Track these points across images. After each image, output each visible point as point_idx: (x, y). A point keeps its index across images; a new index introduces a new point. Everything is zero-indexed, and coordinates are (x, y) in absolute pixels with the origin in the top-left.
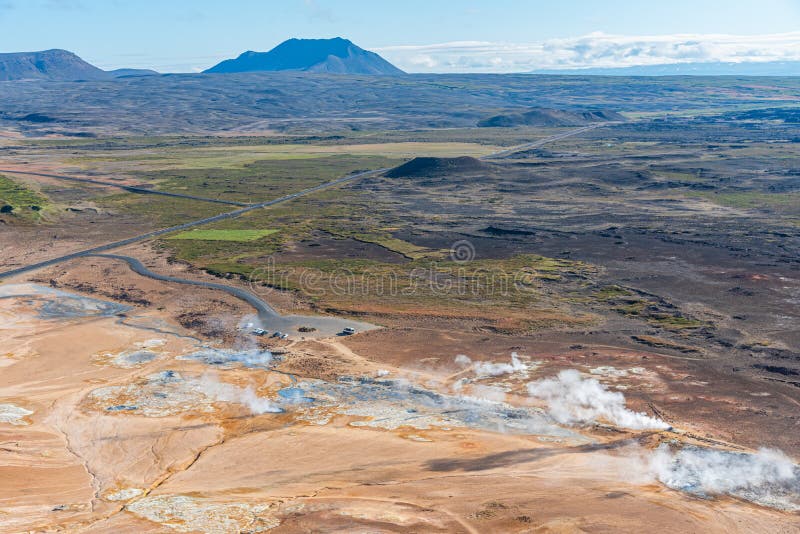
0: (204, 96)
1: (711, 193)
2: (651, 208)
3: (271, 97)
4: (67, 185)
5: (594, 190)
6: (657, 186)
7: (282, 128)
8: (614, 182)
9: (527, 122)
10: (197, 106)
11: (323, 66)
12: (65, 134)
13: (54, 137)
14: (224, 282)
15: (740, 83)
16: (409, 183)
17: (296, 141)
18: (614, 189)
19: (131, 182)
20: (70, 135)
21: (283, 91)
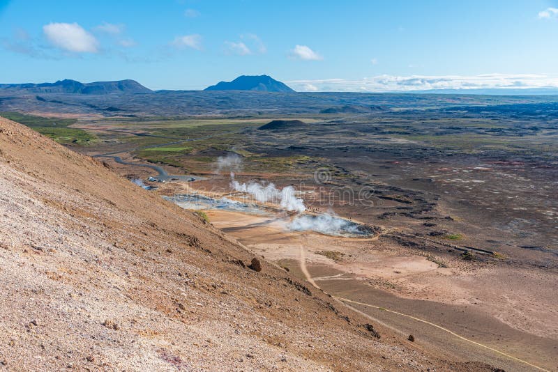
0: (194, 100)
1: (407, 136)
2: (375, 141)
3: (225, 100)
4: (109, 133)
5: (353, 134)
6: (383, 133)
7: (226, 113)
8: (364, 132)
9: (343, 111)
10: (189, 105)
11: (256, 88)
12: (123, 116)
13: (118, 117)
14: (153, 164)
15: (455, 97)
16: (267, 132)
17: (229, 118)
18: (362, 134)
19: (141, 132)
20: (126, 116)
21: (232, 98)
